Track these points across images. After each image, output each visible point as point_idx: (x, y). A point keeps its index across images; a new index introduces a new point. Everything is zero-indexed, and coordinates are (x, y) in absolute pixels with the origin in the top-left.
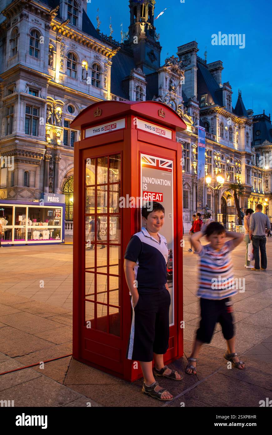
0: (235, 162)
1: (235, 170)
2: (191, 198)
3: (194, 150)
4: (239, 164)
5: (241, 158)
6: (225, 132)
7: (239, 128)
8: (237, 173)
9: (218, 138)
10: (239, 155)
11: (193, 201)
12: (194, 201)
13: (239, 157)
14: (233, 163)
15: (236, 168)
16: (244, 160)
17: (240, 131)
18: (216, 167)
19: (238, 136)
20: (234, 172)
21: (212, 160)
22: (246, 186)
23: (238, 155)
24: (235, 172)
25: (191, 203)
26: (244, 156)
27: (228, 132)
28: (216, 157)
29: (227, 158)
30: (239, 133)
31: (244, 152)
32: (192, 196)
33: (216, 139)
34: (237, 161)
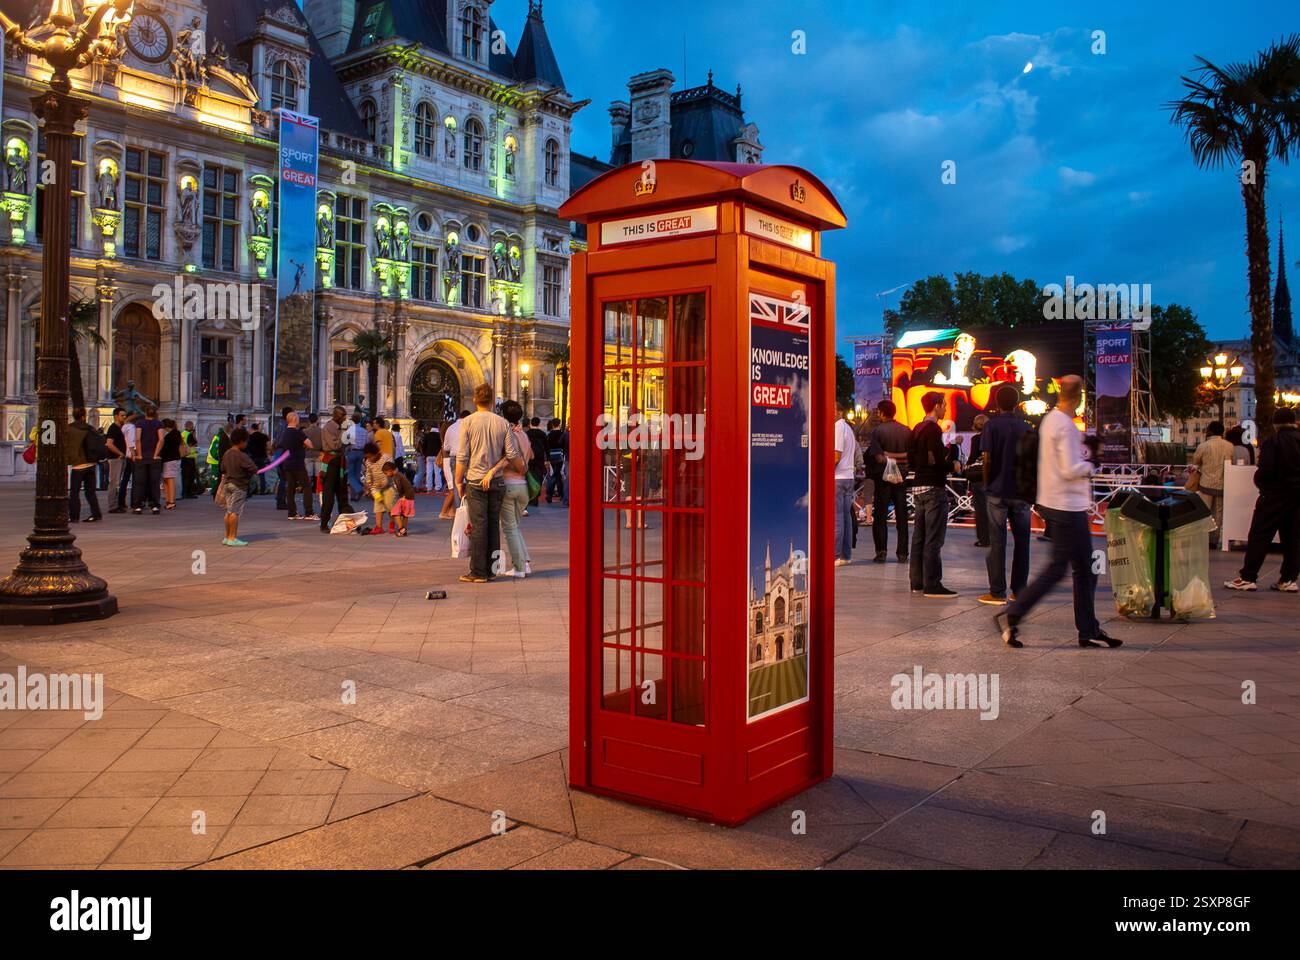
0: (492, 239)
1: (491, 268)
2: (245, 363)
3: (261, 196)
4: (514, 249)
5: (525, 227)
6: (439, 136)
7: (522, 122)
8: (501, 276)
9: (400, 156)
10: (519, 217)
11: (252, 372)
12: (254, 373)
13: (518, 225)
14: (484, 245)
15: (496, 261)
16: (533, 235)
17: (524, 134)
18: (385, 254)
19: (511, 154)
20: (487, 275)
21: (368, 230)
22: (534, 324)
23: (507, 214)
24: (491, 274)
25: (244, 381)
26: (533, 222)
27: (460, 138)
28: (382, 222)
29: (448, 226)
30: (520, 142)
31: (530, 207)
32: (249, 357)
33: (389, 160)
34: (499, 237)
